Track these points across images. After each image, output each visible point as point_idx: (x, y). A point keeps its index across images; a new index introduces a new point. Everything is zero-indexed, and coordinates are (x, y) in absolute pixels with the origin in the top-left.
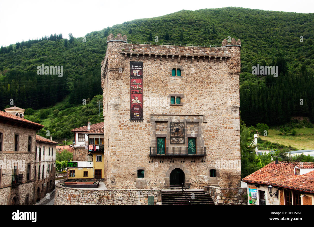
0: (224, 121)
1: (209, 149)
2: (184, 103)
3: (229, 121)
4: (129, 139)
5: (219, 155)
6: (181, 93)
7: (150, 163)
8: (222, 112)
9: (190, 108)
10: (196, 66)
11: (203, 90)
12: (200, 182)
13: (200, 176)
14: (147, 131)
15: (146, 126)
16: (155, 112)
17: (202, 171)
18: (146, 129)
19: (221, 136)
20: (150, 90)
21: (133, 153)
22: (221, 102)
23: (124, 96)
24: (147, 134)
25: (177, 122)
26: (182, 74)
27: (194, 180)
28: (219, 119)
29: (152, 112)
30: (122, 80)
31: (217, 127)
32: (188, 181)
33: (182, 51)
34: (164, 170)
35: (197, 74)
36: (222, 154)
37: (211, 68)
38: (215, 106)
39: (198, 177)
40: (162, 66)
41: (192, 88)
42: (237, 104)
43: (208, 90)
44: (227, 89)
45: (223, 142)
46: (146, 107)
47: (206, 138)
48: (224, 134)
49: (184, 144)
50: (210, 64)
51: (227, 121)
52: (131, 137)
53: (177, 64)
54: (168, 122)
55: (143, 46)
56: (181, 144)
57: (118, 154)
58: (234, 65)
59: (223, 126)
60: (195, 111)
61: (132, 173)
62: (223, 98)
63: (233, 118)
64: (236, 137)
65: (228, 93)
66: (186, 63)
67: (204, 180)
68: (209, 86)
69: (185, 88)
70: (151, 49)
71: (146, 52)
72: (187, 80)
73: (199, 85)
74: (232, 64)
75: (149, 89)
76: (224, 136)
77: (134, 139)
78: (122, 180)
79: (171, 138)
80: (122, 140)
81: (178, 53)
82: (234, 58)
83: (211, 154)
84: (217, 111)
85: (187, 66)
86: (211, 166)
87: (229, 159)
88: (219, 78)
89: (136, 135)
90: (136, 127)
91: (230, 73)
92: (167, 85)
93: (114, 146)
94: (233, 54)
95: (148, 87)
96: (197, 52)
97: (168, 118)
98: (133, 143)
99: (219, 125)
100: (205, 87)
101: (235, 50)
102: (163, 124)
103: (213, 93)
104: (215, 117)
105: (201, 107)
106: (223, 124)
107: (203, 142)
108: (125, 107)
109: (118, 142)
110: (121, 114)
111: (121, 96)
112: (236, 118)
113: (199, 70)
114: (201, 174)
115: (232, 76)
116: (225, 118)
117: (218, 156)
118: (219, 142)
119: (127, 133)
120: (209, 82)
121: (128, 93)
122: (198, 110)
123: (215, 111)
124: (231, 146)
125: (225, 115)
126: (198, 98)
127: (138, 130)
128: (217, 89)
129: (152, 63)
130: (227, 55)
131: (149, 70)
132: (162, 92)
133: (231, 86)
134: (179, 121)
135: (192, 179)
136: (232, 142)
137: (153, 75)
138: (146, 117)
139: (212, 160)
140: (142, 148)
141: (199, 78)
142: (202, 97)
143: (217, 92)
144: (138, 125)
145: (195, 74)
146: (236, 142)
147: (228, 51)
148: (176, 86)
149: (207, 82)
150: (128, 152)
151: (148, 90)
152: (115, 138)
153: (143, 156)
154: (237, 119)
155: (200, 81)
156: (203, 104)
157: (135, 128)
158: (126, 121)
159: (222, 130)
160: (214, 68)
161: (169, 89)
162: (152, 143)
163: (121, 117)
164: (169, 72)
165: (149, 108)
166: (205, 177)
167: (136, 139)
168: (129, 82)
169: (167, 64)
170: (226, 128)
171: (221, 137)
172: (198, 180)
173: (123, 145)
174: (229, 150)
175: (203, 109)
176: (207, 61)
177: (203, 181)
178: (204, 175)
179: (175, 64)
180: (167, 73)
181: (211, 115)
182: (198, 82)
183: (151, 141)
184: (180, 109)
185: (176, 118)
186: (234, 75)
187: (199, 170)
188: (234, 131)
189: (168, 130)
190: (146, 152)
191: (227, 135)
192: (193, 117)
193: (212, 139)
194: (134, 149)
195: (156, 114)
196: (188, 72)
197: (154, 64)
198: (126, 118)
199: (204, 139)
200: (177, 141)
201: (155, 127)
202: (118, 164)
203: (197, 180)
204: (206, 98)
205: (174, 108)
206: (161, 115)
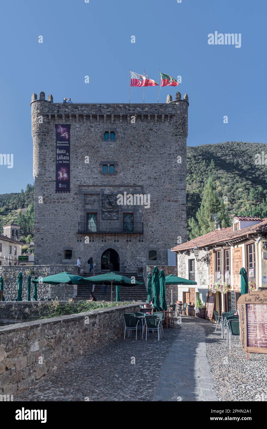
0: (166, 193)
1: (149, 226)
2: (119, 171)
3: (172, 193)
4: (54, 214)
5: (160, 233)
6: (115, 160)
7: (78, 243)
8: (164, 182)
9: (126, 177)
10: (132, 128)
11: (142, 156)
12: (137, 265)
13: (138, 258)
14: (75, 205)
15: (74, 199)
16: (84, 183)
17: (139, 252)
18: (74, 202)
19: (162, 210)
20: (79, 158)
21: (59, 230)
22: (163, 171)
23: (49, 164)
24: (75, 208)
25: (110, 194)
26: (116, 138)
27: (130, 263)
28: (161, 190)
29: (81, 183)
30: (46, 146)
31: (158, 200)
32: (123, 264)
33: (116, 110)
34: (95, 251)
35: (134, 137)
36: (163, 232)
37: (151, 130)
38: (156, 175)
39: (135, 259)
40: (93, 129)
41: (127, 154)
42: (182, 171)
43: (147, 155)
44: (170, 154)
45: (165, 218)
46: (74, 177)
47: (144, 214)
48: (166, 208)
49: (118, 219)
50: (149, 125)
51: (170, 193)
52: (57, 212)
53: (110, 126)
54: (99, 194)
55: (69, 105)
56: (115, 219)
57: (41, 231)
58: (179, 124)
59: (165, 198)
60: (131, 181)
61: (58, 254)
62: (166, 165)
63: (178, 189)
64: (181, 212)
65: (172, 158)
66: (121, 124)
67: (142, 263)
68: (148, 151)
69: (119, 155)
70: (79, 109)
71: (73, 112)
72: (121, 144)
73: (136, 150)
74: (176, 123)
75: (77, 156)
76: (166, 211)
77: (60, 214)
78: (47, 261)
79: (103, 212)
80: (46, 215)
81: (110, 112)
82: (179, 116)
83: (151, 233)
84: (158, 181)
85: (122, 128)
86: (151, 247)
87: (172, 238)
88: (161, 141)
89: (62, 210)
90: (63, 201)
91: (174, 134)
92: (99, 151)
93: (38, 223)
94: (177, 111)
95: (76, 153)
96: (133, 110)
97: (99, 190)
98: (59, 219)
99: (160, 198)
100: (144, 153)
101: (180, 106)
102: (95, 197)
103: (153, 159)
104: (156, 188)
105: (138, 177)
106: (165, 197)
107: (142, 218)
108: (50, 177)
109: (42, 217)
110: (45, 185)
111: (45, 165)
112: (182, 189)
113: (136, 132)
114: (138, 256)
115: (177, 138)
116: (168, 189)
117: (160, 235)
118: (160, 217)
119: (52, 207)
120: (149, 146)
121: (54, 161)
122: (135, 179)
123: (156, 181)
124: (175, 223)
125: (168, 186)
126: (135, 166)
127: (64, 204)
128: (158, 155)
129: (81, 125)
130: (171, 112)
131: (77, 134)
132: (92, 159)
133: (175, 150)
134: (112, 193)
135: (127, 262)
136: (176, 218)
137: (82, 140)
138: (74, 188)
139: (152, 240)
140: (70, 225)
141: (137, 141)
142: (139, 164)
143: (159, 158)
144: (64, 199)
145: (132, 137)
146: (182, 218)
147: (171, 107)
148: (109, 152)
149: (146, 146)
150: (53, 229)
151: (77, 158)
152: (39, 214)
153: (71, 234)
154: (183, 191)
155: (137, 145)
156: (141, 173)
157: (61, 202)
158: (51, 193)
159: (165, 204)
160: (155, 129)
161: (101, 156)
162: (81, 219)
163: (45, 189)
164: (100, 136)
165: (77, 178)
166: (144, 260)
167: (62, 214)
168: (54, 149)
169: (99, 126)
170: (169, 201)
171: (162, 212)
172: (135, 263)
173: (48, 221)
174: (173, 227)
175: (141, 178)
176: (146, 121)
177: (140, 264)
178: (142, 257)
179: (107, 126)
180: (98, 137)
181: (151, 186)
182: (136, 147)
183: (79, 216)
184: (113, 179)
185: (109, 190)
186: (178, 137)
187: (136, 251)
188: (179, 205)
189: (99, 204)
190: (73, 229)
191: (170, 210)
192: (129, 188)
193: (152, 214)
194: (60, 226)
195: (85, 184)
196: (123, 136)
197: (83, 127)
198: (51, 190)
199: (142, 214)
200: (110, 217)
201: (85, 200)
202: (42, 243)
203: (133, 263)
204: (145, 165)
205: (107, 178)
206: (91, 186)
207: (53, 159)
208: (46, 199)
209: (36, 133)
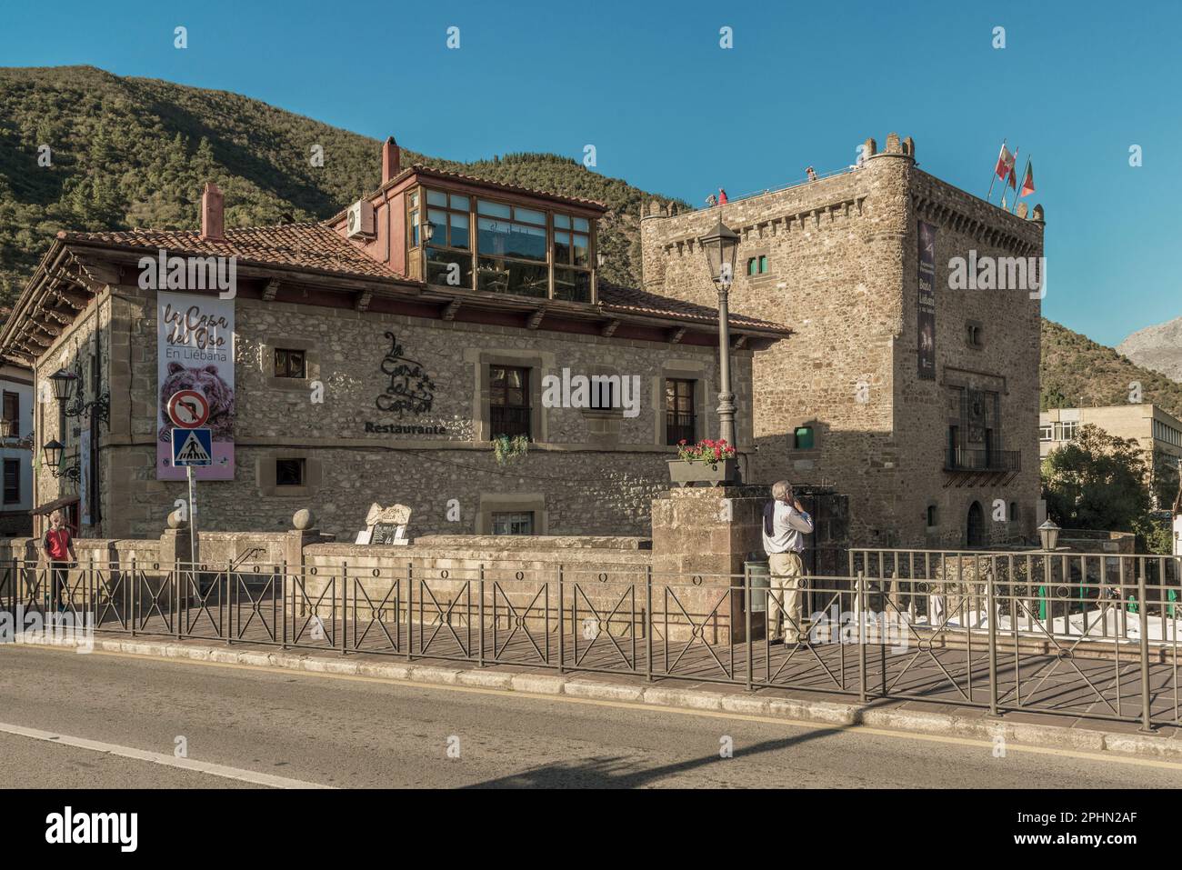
2: (983, 344)
4: (916, 427)
6: (980, 320)
7: (944, 490)
9: (990, 357)
14: (940, 408)
15: (938, 394)
16: (950, 361)
18: (938, 402)
20: (944, 305)
21: (922, 464)
22: (1022, 351)
23: (909, 311)
24: (939, 416)
25: (975, 389)
28: (1020, 388)
29: (946, 361)
31: (1018, 406)
33: (988, 215)
34: (961, 507)
40: (958, 246)
41: (991, 310)
43: (1008, 317)
46: (939, 347)
48: (1024, 424)
52: (919, 422)
53: (975, 246)
54: (963, 388)
56: (981, 443)
57: (901, 465)
60: (994, 365)
61: (921, 515)
62: (1024, 340)
68: (1009, 309)
71: (947, 202)
75: (942, 301)
77: (923, 427)
79: (969, 427)
80: (906, 429)
81: (983, 218)
84: (1018, 369)
86: (1013, 496)
89: (925, 417)
90: (926, 397)
92: (964, 296)
95: (940, 294)
97: (964, 379)
98: (923, 438)
99: (1019, 402)
100: (1006, 312)
102: (956, 393)
103: (1014, 326)
104: (1016, 382)
105: (1001, 358)
107: (1004, 440)
108: (911, 341)
109: (902, 434)
110: (906, 360)
111: (906, 311)
119: (914, 411)
120: (1010, 300)
122: (998, 363)
126: (998, 336)
127: (928, 405)
128: (1017, 318)
129: (946, 233)
132: (958, 311)
134: (978, 388)
135: (992, 527)
137: (946, 266)
138: (939, 371)
140: (934, 452)
142: (1002, 334)
143: (1018, 325)
144: (928, 392)
150: (915, 460)
151: (941, 304)
152: (898, 425)
153: (936, 470)
156: (1003, 352)
157: (924, 400)
158: (912, 378)
161: (966, 306)
163: (906, 367)
165: (943, 350)
167: (926, 427)
168: (916, 276)
169: (964, 241)
173: (910, 443)
175: (1004, 361)
181: (1013, 378)
183: (943, 434)
184: (978, 358)
185: (974, 380)
187: (999, 505)
189: (962, 409)
190: (939, 460)
192: (992, 379)
193: (1013, 432)
194: (923, 454)
195: (950, 365)
198: (912, 371)
199: (1005, 432)
200: (976, 436)
201: (948, 399)
202: (902, 491)
203: (997, 528)
204: (1006, 337)
205: (971, 354)
206: (956, 369)
207: (914, 301)
208: (907, 390)
209: (901, 233)
